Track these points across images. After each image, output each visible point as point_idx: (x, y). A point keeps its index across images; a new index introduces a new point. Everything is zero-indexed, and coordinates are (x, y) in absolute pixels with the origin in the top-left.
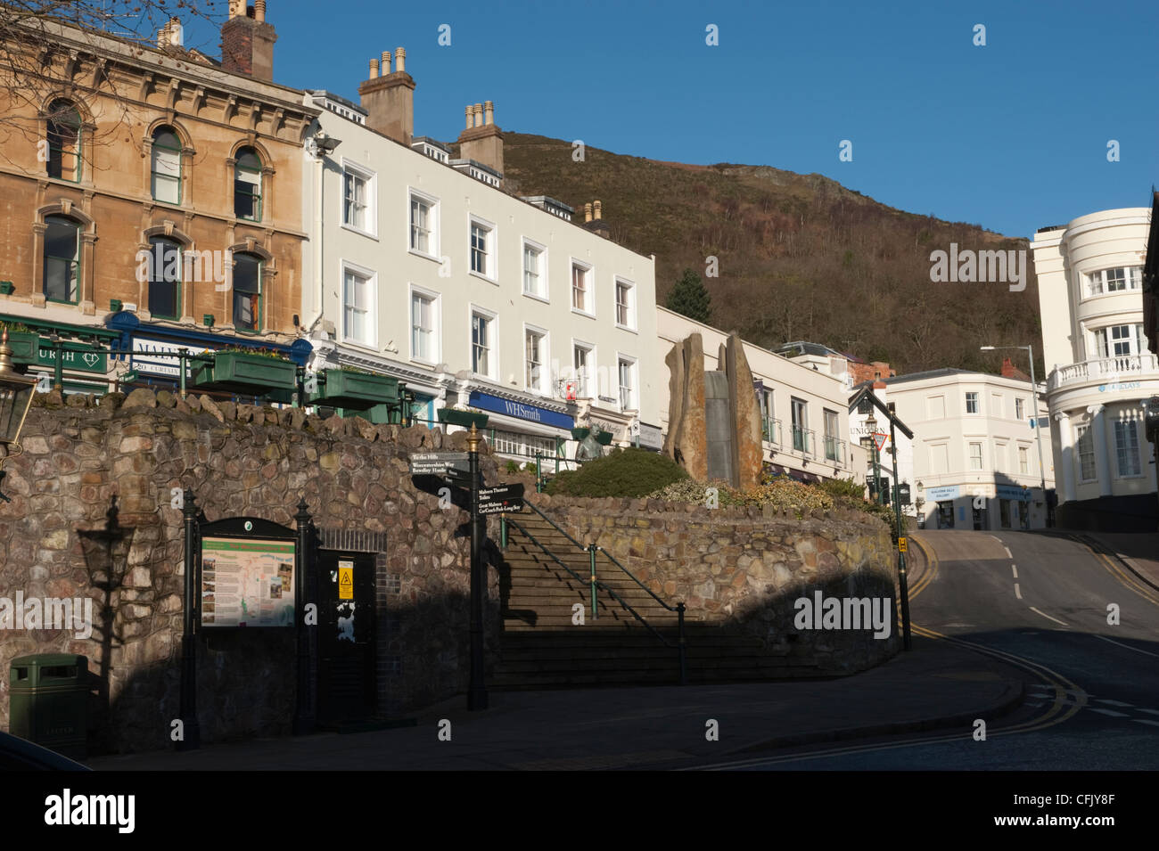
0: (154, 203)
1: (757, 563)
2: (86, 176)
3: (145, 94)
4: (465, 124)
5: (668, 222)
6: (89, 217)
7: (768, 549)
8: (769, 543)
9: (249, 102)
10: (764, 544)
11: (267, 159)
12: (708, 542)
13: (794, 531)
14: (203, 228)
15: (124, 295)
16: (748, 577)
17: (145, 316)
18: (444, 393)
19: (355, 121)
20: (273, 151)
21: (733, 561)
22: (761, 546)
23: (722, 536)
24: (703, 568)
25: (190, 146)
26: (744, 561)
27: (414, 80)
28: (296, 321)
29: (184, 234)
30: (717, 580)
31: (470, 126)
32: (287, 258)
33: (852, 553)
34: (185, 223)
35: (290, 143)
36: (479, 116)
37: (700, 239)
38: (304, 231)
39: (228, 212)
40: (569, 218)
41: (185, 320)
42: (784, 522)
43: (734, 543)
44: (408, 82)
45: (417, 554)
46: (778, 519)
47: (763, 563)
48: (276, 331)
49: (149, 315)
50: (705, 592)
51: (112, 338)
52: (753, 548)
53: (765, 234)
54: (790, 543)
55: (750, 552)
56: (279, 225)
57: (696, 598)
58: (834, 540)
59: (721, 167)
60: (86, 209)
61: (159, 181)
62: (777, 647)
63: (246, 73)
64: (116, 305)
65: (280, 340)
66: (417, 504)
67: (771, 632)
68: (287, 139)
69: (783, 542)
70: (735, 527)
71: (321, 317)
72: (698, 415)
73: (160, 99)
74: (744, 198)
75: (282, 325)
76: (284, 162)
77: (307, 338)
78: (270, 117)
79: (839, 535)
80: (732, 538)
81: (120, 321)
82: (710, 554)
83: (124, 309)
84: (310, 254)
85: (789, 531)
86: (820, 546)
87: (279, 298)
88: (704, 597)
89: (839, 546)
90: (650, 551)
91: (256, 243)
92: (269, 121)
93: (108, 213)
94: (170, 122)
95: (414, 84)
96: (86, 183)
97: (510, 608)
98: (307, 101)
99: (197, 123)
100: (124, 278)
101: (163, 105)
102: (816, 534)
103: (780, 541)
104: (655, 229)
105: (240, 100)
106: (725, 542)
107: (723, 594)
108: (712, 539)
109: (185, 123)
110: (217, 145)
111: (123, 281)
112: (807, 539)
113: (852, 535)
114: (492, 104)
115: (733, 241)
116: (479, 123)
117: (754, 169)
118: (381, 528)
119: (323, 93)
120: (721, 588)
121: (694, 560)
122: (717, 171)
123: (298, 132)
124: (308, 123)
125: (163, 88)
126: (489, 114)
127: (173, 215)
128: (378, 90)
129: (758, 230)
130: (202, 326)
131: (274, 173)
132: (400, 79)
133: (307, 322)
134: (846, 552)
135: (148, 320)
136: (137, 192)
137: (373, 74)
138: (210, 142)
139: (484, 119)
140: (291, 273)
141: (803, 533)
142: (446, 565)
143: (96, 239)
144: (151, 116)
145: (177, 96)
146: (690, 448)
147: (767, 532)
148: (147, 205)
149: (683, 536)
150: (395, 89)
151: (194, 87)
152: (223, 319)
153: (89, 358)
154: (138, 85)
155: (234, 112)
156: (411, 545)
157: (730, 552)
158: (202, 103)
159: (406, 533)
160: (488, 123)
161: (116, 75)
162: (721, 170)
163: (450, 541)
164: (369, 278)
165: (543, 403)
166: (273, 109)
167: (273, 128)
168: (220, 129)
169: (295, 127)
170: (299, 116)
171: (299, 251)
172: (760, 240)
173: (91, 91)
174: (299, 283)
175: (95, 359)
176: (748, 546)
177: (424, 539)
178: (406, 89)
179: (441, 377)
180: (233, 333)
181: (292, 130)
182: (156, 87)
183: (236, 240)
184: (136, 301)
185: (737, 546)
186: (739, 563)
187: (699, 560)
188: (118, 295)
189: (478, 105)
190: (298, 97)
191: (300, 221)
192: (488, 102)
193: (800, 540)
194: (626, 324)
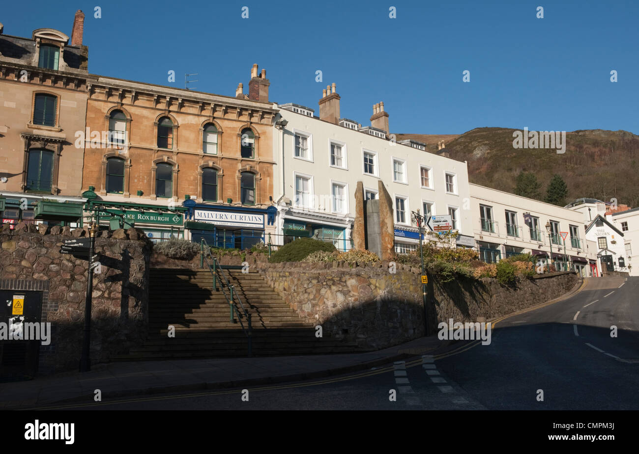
0: (204, 154)
1: (329, 291)
2: (175, 146)
3: (200, 111)
4: (373, 113)
5: (552, 156)
6: (175, 162)
7: (333, 284)
8: (334, 281)
9: (247, 110)
10: (332, 282)
11: (256, 132)
12: (308, 282)
13: (346, 274)
14: (226, 163)
15: (191, 193)
16: (325, 300)
17: (200, 201)
18: (350, 226)
19: (308, 115)
20: (258, 129)
21: (318, 291)
22: (330, 283)
23: (314, 278)
24: (306, 295)
25: (220, 130)
26: (323, 291)
27: (340, 96)
28: (271, 199)
29: (218, 166)
30: (312, 301)
31: (375, 113)
32: (266, 172)
33: (380, 285)
34: (218, 162)
35: (266, 125)
36: (378, 109)
37: (566, 162)
38: (274, 161)
39: (238, 155)
40: (424, 149)
41: (219, 202)
42: (342, 270)
43: (319, 282)
44: (337, 96)
45: (73, 291)
46: (340, 268)
47: (331, 292)
48: (262, 203)
49: (202, 200)
50: (307, 308)
51: (185, 211)
52: (327, 284)
53: (596, 157)
54: (344, 281)
55: (325, 286)
56: (262, 159)
57: (303, 311)
58: (368, 278)
59: (578, 132)
60: (174, 159)
61: (208, 146)
62: (337, 336)
63: (257, 100)
64: (188, 197)
65: (264, 207)
66: (75, 266)
67: (335, 328)
68: (265, 123)
69: (340, 280)
70: (319, 273)
71: (283, 196)
72: (360, 221)
73: (208, 112)
74: (586, 143)
75: (264, 201)
76: (264, 133)
77: (276, 206)
78: (257, 115)
79: (371, 275)
80: (318, 279)
81: (188, 203)
82: (309, 288)
83: (191, 198)
84: (277, 171)
85: (344, 274)
86: (359, 281)
87: (262, 190)
88: (307, 311)
89: (371, 281)
90: (289, 288)
91: (251, 167)
92: (256, 116)
93: (184, 160)
94: (211, 121)
95: (340, 97)
96: (175, 149)
97: (186, 318)
98: (275, 107)
99: (223, 120)
100: (191, 186)
101: (208, 115)
102: (358, 275)
103: (339, 280)
104: (546, 160)
105: (242, 109)
106: (314, 282)
107: (315, 309)
108: (309, 280)
109: (218, 121)
110: (234, 129)
111: (191, 187)
112: (353, 278)
113: (379, 275)
114: (383, 103)
115: (581, 161)
116: (378, 112)
117: (593, 131)
118: (45, 278)
119: (291, 104)
120: (314, 306)
121: (302, 292)
122: (577, 134)
123: (270, 120)
124: (274, 116)
125: (208, 108)
126: (382, 107)
127: (213, 159)
128: (325, 102)
129: (592, 156)
130: (226, 203)
131: (259, 137)
132: (333, 96)
133: (276, 199)
134: (375, 284)
135: (202, 202)
136: (197, 150)
137: (324, 95)
138: (230, 127)
139: (380, 110)
140: (268, 179)
141: (351, 275)
142: (95, 297)
143: (179, 171)
144: (203, 119)
145: (214, 110)
146: (356, 238)
147: (333, 276)
148: (201, 156)
149: (299, 280)
150: (331, 100)
151: (221, 106)
152: (236, 200)
153: (175, 219)
154: (197, 108)
155: (240, 114)
156: (69, 287)
157: (317, 286)
158: (226, 112)
159: (65, 281)
160: (381, 111)
161: (187, 105)
162: (578, 133)
163: (99, 284)
164: (310, 179)
165: (405, 228)
166: (257, 111)
167: (258, 119)
168: (234, 122)
169: (269, 118)
170: (270, 113)
171: (272, 169)
172: (593, 160)
173: (177, 112)
174: (272, 182)
175: (178, 219)
176: (325, 283)
177: (79, 283)
178: (336, 100)
179: (348, 219)
180: (241, 205)
181: (268, 119)
182: (205, 108)
183: (242, 167)
184: (197, 195)
185: (320, 283)
186: (321, 292)
187: (304, 292)
188: (188, 193)
189: (378, 104)
190: (270, 106)
191: (272, 157)
192: (381, 102)
193: (349, 279)
194: (453, 192)
